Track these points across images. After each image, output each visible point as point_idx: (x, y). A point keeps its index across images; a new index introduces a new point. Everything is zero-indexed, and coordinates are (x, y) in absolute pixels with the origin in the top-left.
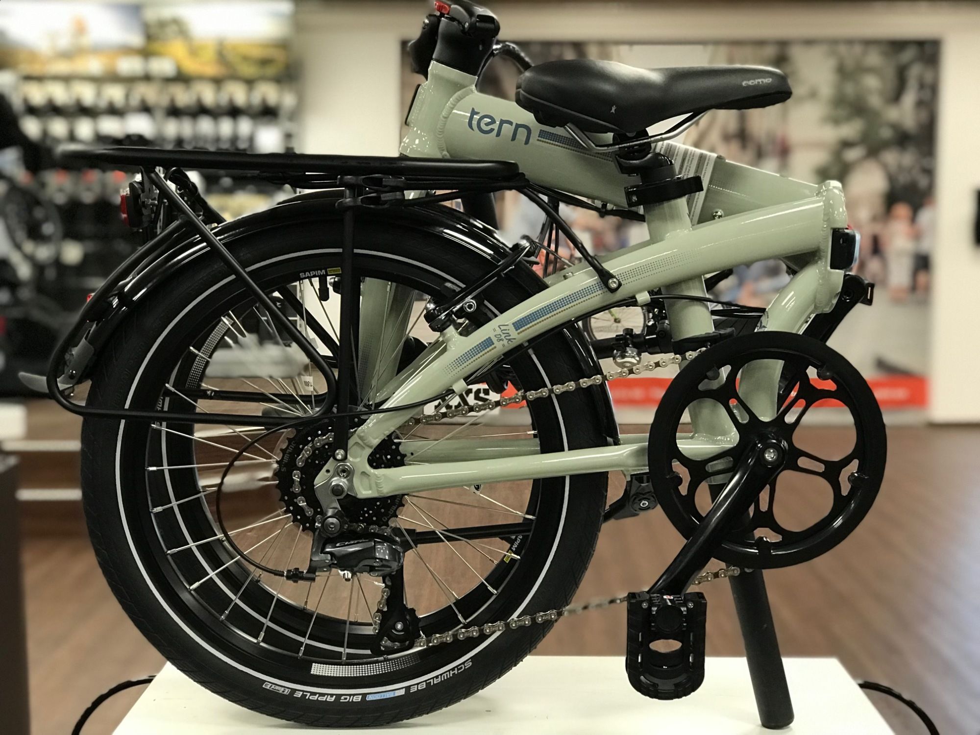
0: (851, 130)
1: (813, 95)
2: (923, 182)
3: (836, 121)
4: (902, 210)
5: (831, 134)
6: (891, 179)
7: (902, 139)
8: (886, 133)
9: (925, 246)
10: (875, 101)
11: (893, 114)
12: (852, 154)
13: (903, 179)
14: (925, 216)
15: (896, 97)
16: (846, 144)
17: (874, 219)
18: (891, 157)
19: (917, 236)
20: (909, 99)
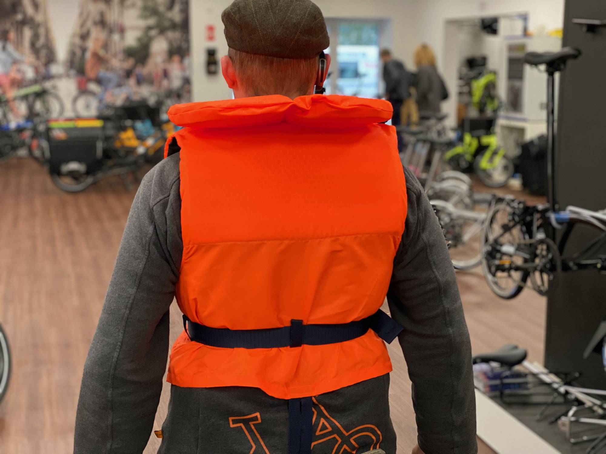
0: (151, 21)
1: (133, 5)
2: (184, 46)
3: (144, 17)
4: (176, 58)
5: (142, 23)
6: (170, 43)
7: (174, 26)
8: (167, 24)
9: (187, 73)
10: (162, 9)
11: (169, 15)
12: (153, 33)
13: (175, 45)
14: (186, 61)
15: (171, 7)
16: (149, 28)
17: (164, 61)
18: (170, 34)
19: (183, 69)
20: (177, 8)
